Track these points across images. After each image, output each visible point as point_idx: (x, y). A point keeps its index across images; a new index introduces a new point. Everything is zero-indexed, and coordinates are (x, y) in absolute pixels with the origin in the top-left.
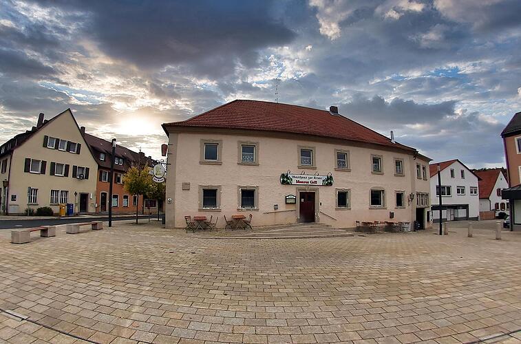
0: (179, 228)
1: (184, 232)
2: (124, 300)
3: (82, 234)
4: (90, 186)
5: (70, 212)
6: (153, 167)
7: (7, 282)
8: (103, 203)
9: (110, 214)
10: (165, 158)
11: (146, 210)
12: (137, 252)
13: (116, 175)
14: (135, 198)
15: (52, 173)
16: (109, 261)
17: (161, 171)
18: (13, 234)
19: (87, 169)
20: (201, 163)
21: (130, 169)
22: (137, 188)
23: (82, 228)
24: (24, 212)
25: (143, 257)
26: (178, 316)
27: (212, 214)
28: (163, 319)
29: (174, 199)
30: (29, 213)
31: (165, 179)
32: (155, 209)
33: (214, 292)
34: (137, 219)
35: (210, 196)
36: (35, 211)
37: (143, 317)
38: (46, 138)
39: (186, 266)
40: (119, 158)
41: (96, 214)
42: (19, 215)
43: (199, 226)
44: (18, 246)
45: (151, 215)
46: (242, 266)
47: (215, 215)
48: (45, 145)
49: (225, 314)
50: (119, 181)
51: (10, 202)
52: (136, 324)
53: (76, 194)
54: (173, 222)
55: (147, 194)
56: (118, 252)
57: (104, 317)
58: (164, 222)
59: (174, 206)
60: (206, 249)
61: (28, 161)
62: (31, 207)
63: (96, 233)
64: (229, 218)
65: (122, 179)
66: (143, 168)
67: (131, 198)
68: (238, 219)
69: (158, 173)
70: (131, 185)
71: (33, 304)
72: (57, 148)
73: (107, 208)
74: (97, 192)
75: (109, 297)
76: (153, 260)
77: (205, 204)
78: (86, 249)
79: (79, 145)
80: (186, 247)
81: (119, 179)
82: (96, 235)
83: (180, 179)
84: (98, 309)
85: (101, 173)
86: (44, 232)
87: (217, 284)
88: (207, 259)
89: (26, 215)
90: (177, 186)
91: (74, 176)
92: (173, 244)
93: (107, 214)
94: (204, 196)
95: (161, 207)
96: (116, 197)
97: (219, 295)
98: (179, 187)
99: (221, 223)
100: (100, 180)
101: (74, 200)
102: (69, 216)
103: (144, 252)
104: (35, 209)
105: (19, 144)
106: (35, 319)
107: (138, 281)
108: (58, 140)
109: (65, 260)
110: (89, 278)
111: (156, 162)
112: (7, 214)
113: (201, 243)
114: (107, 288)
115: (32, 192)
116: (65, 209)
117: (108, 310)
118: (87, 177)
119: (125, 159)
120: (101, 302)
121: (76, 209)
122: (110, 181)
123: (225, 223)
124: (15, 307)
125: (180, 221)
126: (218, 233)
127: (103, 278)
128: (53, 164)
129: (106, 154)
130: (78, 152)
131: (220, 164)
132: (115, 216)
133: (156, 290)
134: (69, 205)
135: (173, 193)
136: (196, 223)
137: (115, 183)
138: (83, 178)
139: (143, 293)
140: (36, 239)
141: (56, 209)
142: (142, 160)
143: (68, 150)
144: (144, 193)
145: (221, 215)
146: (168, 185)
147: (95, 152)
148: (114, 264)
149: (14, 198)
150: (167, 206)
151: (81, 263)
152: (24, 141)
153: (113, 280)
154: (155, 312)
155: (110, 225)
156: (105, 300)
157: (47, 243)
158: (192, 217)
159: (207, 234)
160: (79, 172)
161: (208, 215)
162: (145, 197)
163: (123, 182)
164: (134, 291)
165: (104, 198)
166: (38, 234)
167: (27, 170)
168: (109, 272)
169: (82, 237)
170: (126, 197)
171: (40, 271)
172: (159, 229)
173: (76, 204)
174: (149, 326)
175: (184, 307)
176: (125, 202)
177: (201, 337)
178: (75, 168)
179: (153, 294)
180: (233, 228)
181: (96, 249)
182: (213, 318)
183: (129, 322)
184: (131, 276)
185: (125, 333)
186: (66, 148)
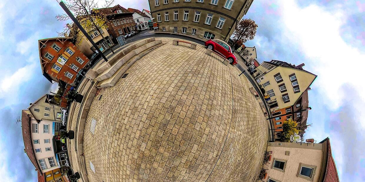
0: (267, 148)
1: (265, 150)
2: (242, 129)
3: (261, 110)
4: (282, 105)
5: (267, 99)
6: (299, 135)
7: (239, 96)
8: (276, 114)
9: (272, 118)
10: (305, 141)
11: (276, 133)
12: (258, 131)
13: (291, 116)
14: (281, 127)
15: (280, 86)
16: (254, 122)
17: (297, 140)
18: (252, 88)
19: (289, 101)
20: (300, 164)
21: (295, 122)
22: (286, 128)
23: (264, 109)
24: (259, 84)
25: (256, 133)
26: (236, 145)
27: (271, 164)
28: (236, 140)
29: (281, 146)
30: (260, 86)
31: (292, 142)
32: (276, 137)
33: (241, 157)
34: (271, 129)
35: (280, 165)
36: (262, 88)
37: (237, 135)
38: (294, 74)
39: (251, 149)
40: (301, 115)
41: (271, 112)
42: (258, 84)
43: (267, 157)
44: (249, 91)
45: (273, 135)
46: (245, 170)
47: (270, 165)
48: (290, 76)
49: (233, 159)
50: (288, 118)
51: (260, 79)
52: (235, 133)
53: (275, 99)
54: (270, 145)
55: (284, 133)
56: (257, 124)
57: (237, 124)
58: (270, 141)
59: (278, 146)
60: (256, 158)
61: (279, 74)
62: (262, 86)
63: (263, 115)
64: (267, 171)
65: (290, 119)
66: (297, 129)
67: (281, 126)
68: (265, 175)
69: (296, 138)
70: (287, 124)
71: (237, 105)
72: (292, 82)
73: (274, 116)
74: (280, 110)
75: (243, 124)
76: (255, 137)
77: (277, 162)
78: (257, 113)
79: (299, 91)
80: (259, 150)
81: (289, 118)
82: (262, 115)
83: (292, 150)
84: (239, 122)
85: (290, 108)
86: (257, 96)
87: (243, 159)
88: (252, 157)
89: (259, 86)
90: (288, 148)
91: (283, 95)
92: (260, 145)
93: (271, 117)
94: (281, 162)
95: (277, 140)
96: (280, 118)
97: (239, 159)
98: (287, 149)
99: (265, 167)
100: (286, 109)
101: (272, 99)
102: (265, 100)
103: (258, 134)
104: (263, 87)
105: (283, 66)
106: (234, 108)
107: (248, 132)
108: (296, 80)
109: (251, 107)
110: (248, 117)
111: (302, 136)
112: (256, 80)
113: (259, 157)
114: (245, 123)
115: (268, 83)
116: (267, 97)
117: (239, 125)
118: (285, 102)
119: (301, 118)
120: (241, 122)
121: (269, 102)
122: (287, 114)
123: (265, 169)
124: (235, 101)
125: (270, 149)
126: (262, 164)
127: (248, 121)
128: (284, 84)
129: (301, 107)
130: (295, 92)
131: (297, 176)
132: (271, 120)
133: (245, 138)
134: (269, 98)
135: (284, 146)
136: (268, 156)
137: (287, 116)
138: (284, 101)
139: (244, 134)
140: (254, 95)
141: (266, 94)
142: (302, 127)
143: (294, 87)
144: (284, 131)
145: (269, 168)
146: (289, 143)
147: (300, 101)
148: (253, 124)
149: (262, 79)
150: (278, 143)
151: (252, 113)
152: (286, 67)
153: (248, 124)
154: (238, 138)
155: (267, 119)
156: (242, 123)
157: (254, 99)
158: (271, 154)
159: (262, 160)
160: (286, 97)
161: (271, 162)
162: (282, 132)
163: (288, 120)
164: (245, 132)
165: (278, 113)
166: (255, 94)
167: (275, 76)
168: (250, 123)
169: (260, 110)
170: (281, 123)
171: (245, 102)
172: (267, 139)
173: (271, 101)
174: (234, 137)
175: (238, 147)
176: (278, 123)
177: (229, 150)
178: (287, 94)
179: (244, 137)
180: (262, 172)
181: (257, 117)
182: (233, 155)
183: (236, 131)
184: (249, 130)
185: (233, 130)
186: (294, 86)
